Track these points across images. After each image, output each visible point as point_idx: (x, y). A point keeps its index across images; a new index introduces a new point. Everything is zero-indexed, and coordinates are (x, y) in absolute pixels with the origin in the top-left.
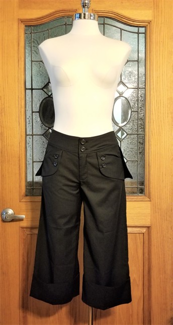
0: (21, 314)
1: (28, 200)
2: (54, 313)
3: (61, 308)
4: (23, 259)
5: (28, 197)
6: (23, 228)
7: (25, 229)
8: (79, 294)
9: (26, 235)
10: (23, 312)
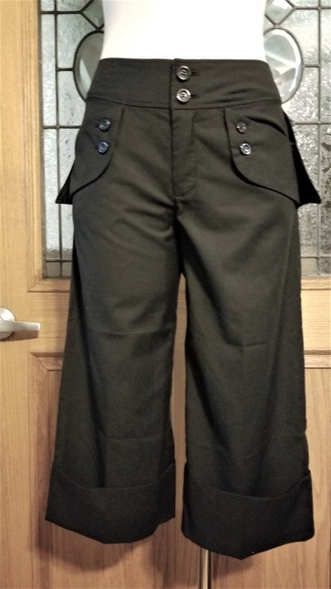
0: (36, 562)
1: (50, 288)
2: (116, 562)
3: (132, 549)
4: (39, 429)
5: (48, 282)
6: (37, 355)
7: (41, 359)
8: (174, 516)
9: (45, 371)
10: (41, 558)
